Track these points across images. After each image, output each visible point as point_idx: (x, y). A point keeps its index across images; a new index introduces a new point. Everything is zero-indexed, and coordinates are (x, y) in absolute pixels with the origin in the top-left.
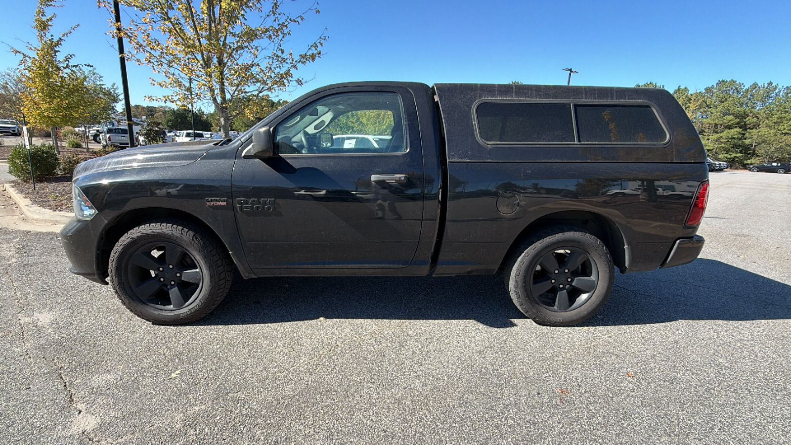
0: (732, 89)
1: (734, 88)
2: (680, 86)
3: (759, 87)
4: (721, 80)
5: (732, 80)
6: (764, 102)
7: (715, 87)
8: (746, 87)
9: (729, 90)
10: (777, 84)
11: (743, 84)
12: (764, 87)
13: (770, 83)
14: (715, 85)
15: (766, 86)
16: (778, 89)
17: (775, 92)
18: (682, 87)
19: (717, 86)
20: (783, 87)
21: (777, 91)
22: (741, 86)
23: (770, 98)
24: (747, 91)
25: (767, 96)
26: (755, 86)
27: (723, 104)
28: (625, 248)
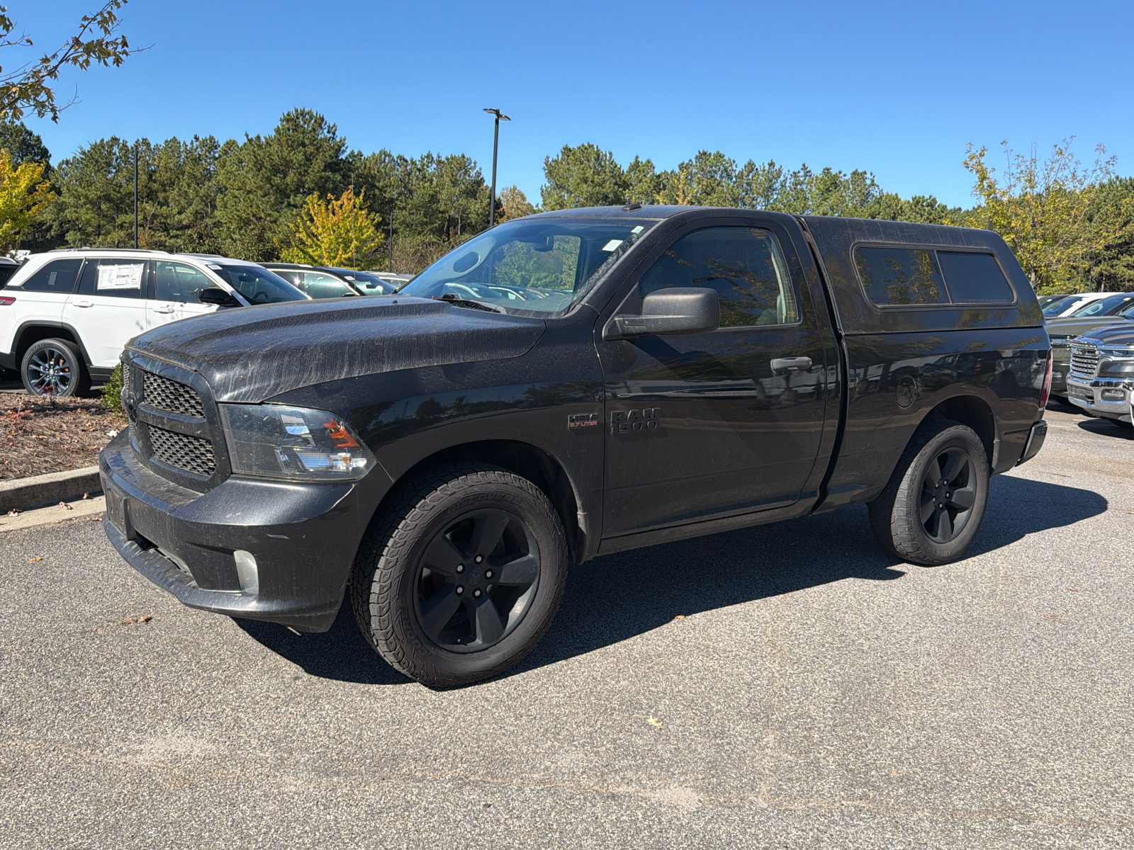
0: (719, 169)
1: (722, 168)
2: (637, 157)
3: (757, 169)
4: (701, 152)
5: (718, 152)
6: (767, 197)
7: (694, 163)
8: (738, 170)
9: (715, 172)
10: (781, 167)
11: (734, 162)
12: (764, 170)
13: (772, 164)
14: (694, 160)
15: (767, 168)
16: (782, 176)
17: (779, 181)
18: (643, 160)
19: (696, 162)
20: (789, 171)
21: (782, 178)
22: (731, 166)
23: (774, 190)
24: (741, 176)
25: (770, 187)
26: (751, 166)
27: (710, 197)
28: (995, 442)
